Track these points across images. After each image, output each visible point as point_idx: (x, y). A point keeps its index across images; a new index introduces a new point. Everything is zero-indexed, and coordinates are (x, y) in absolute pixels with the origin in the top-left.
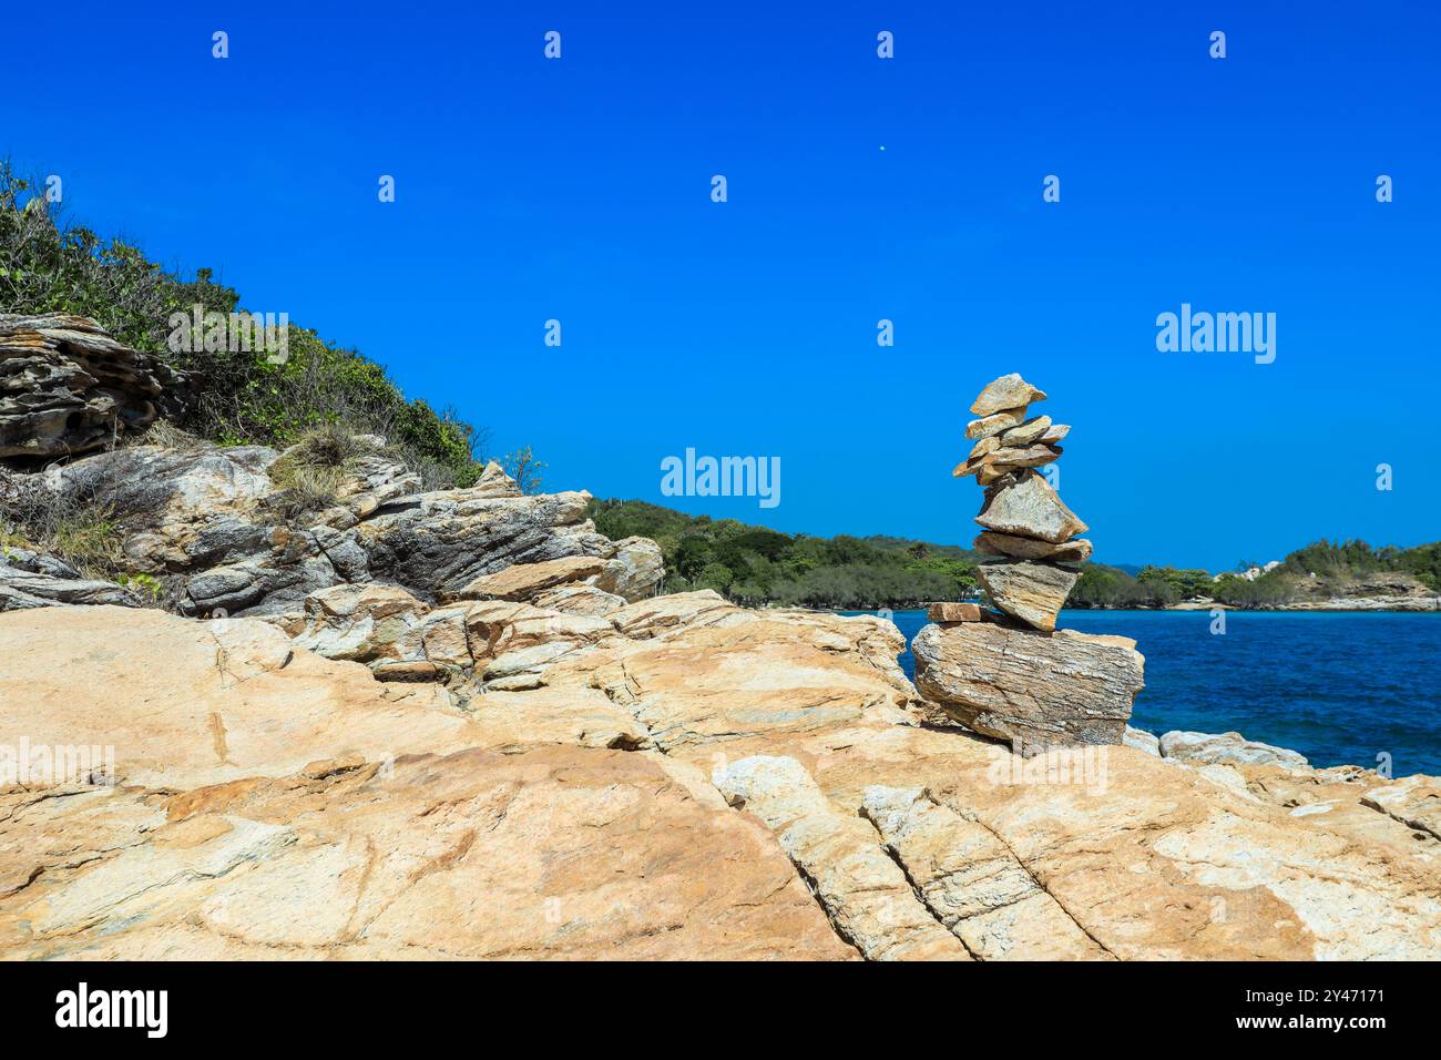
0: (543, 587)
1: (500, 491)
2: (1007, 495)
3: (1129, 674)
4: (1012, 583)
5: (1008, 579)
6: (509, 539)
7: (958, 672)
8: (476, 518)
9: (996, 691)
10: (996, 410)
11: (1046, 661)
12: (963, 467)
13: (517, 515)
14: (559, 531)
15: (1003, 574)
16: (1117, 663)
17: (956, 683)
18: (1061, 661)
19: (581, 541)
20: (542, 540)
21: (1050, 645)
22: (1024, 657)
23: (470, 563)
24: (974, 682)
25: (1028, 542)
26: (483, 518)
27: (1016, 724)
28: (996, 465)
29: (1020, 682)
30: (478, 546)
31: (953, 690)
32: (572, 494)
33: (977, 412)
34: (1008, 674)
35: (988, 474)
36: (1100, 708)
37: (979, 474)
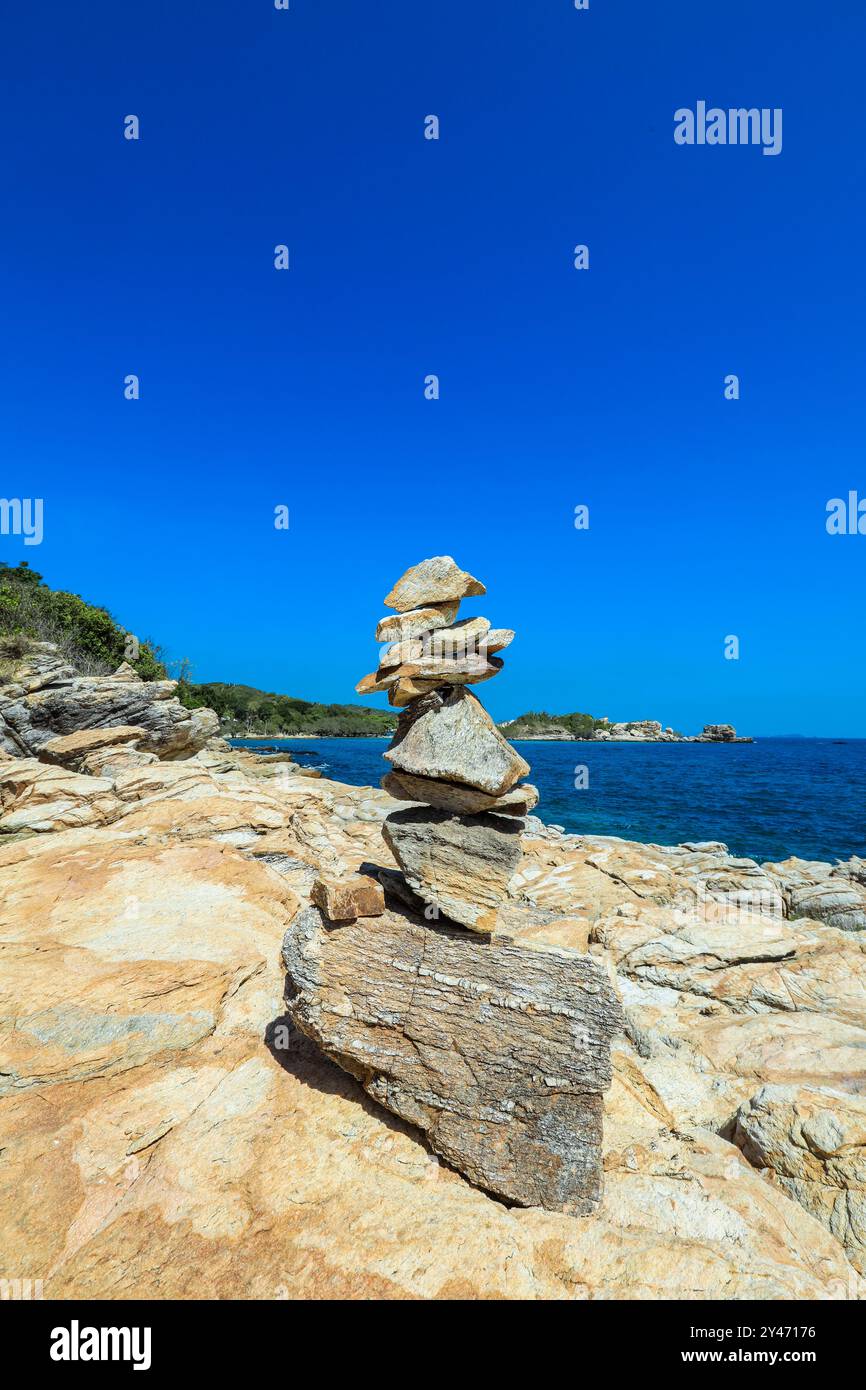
0: (93, 748)
1: (126, 678)
2: (431, 723)
3: (604, 1005)
4: (433, 857)
5: (427, 849)
6: (125, 707)
7: (345, 1007)
8: (105, 694)
9: (405, 1042)
10: (420, 602)
11: (483, 987)
12: (370, 680)
13: (131, 693)
14: (156, 703)
15: (420, 839)
16: (586, 986)
17: (343, 1027)
18: (503, 985)
19: (169, 709)
20: (145, 708)
21: (487, 957)
22: (449, 980)
23: (99, 720)
24: (372, 1025)
25: (456, 791)
26: (110, 694)
27: (435, 1107)
28: (416, 680)
29: (443, 1026)
30: (105, 710)
31: (335, 1039)
32: (166, 682)
33: (393, 605)
34: (424, 1012)
35: (405, 692)
36: (564, 1071)
37: (392, 690)
